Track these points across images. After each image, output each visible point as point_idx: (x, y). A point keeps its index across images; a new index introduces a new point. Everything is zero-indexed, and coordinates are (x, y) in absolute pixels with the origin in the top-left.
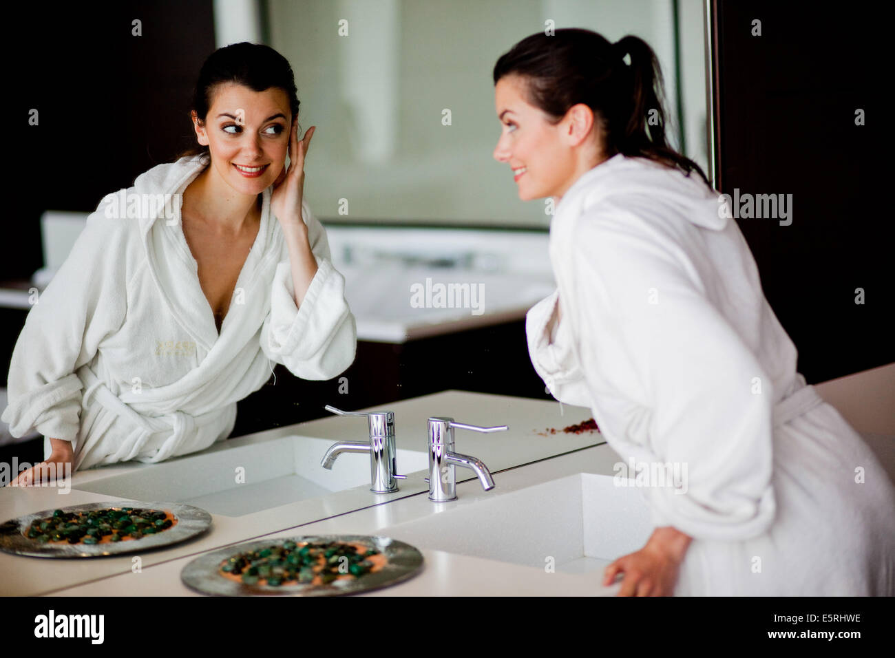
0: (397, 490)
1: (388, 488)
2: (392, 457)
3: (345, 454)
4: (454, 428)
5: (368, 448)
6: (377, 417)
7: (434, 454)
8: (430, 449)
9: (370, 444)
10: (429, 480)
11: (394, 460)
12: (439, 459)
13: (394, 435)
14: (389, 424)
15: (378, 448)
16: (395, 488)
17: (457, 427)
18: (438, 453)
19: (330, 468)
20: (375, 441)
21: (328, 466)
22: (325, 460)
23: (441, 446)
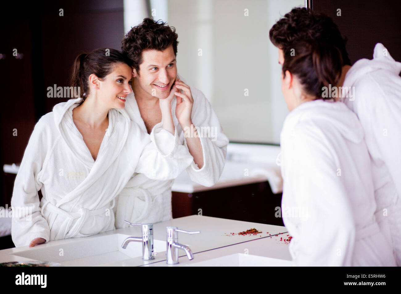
0: (154, 259)
1: (150, 258)
2: (152, 244)
3: (132, 242)
4: (178, 232)
5: (141, 240)
6: (145, 226)
7: (168, 243)
8: (167, 241)
9: (142, 238)
10: (167, 254)
11: (152, 245)
12: (171, 245)
13: (153, 234)
14: (150, 229)
15: (145, 240)
16: (153, 258)
17: (179, 232)
18: (171, 243)
19: (125, 248)
20: (144, 237)
21: (124, 247)
22: (123, 245)
23: (172, 240)
